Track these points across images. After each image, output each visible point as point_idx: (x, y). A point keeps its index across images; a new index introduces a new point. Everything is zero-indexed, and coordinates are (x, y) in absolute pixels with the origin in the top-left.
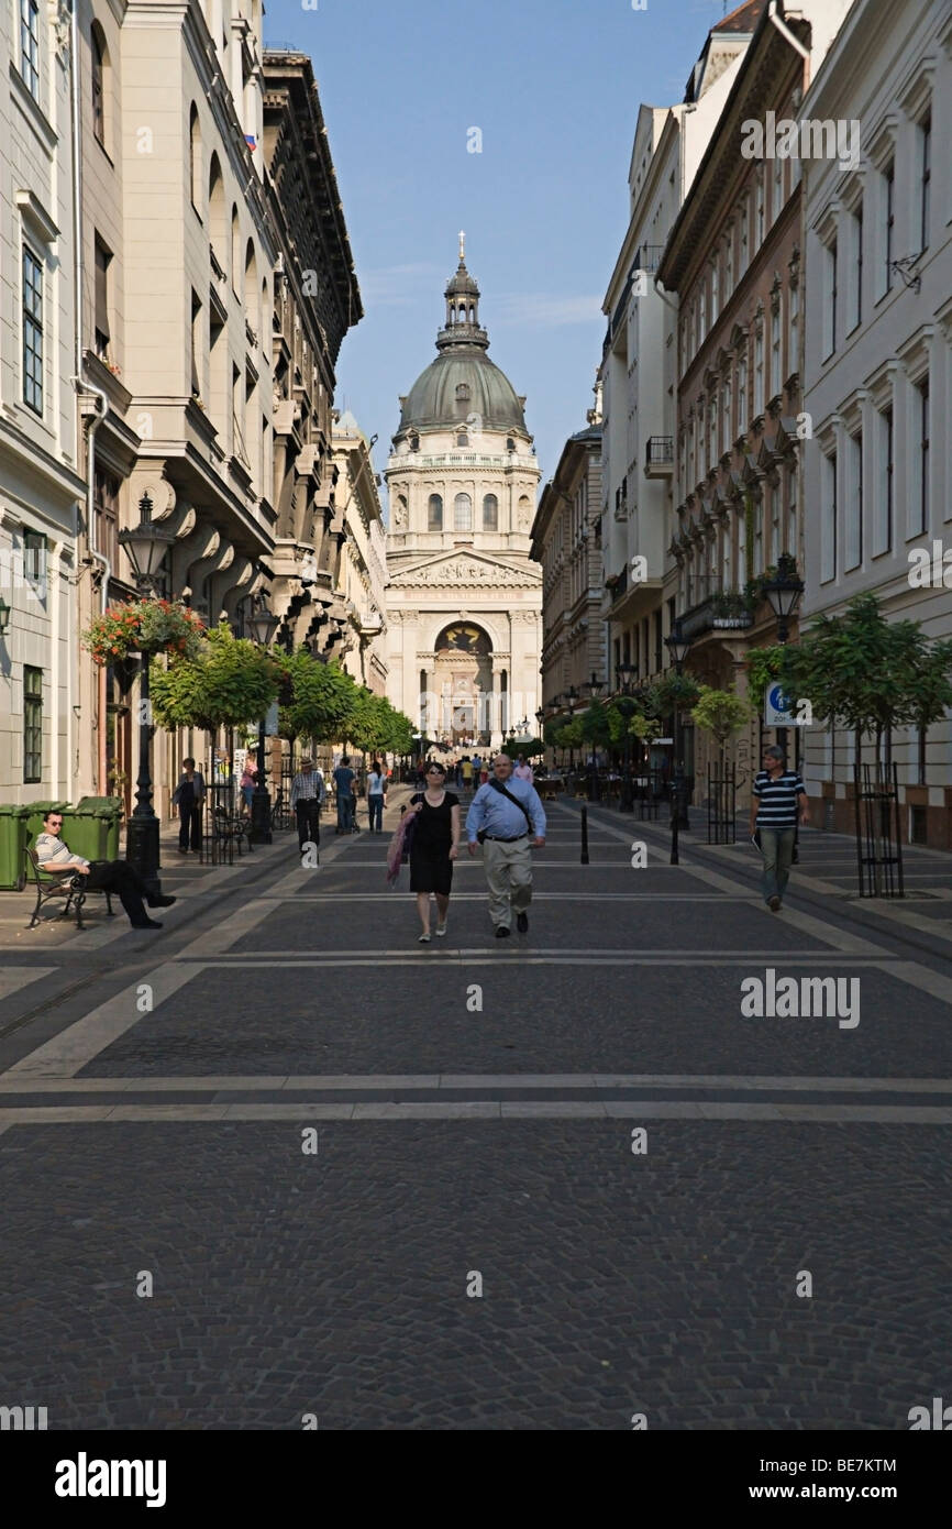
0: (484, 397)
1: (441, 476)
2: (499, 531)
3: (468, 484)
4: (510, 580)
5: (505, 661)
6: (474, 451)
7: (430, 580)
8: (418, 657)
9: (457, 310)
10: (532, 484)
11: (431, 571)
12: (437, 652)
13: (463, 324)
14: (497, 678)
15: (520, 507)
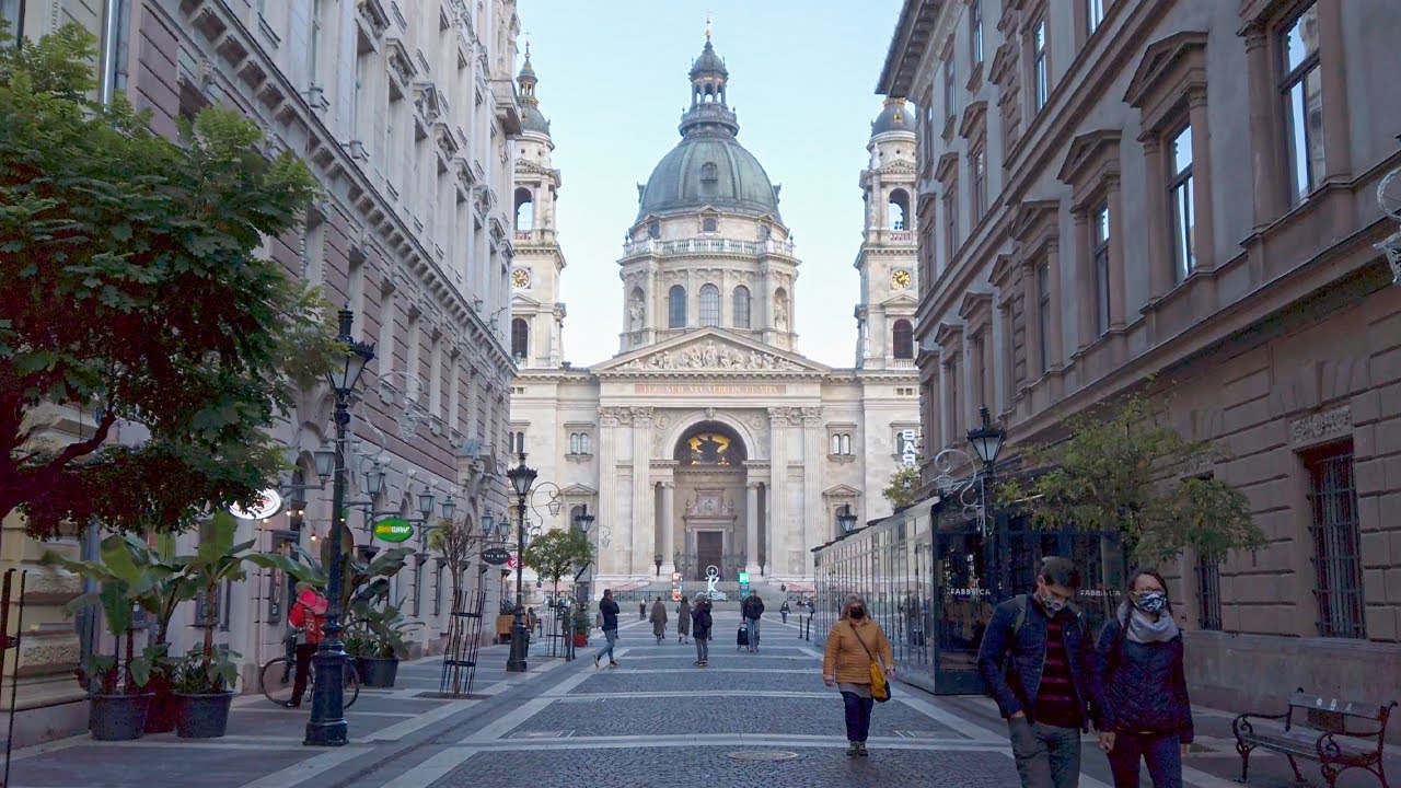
0: (733, 179)
1: (684, 265)
2: (752, 329)
3: (715, 273)
4: (769, 368)
5: (764, 472)
6: (721, 236)
7: (669, 369)
8: (652, 466)
9: (703, 91)
10: (789, 275)
11: (671, 357)
12: (677, 462)
13: (709, 106)
14: (753, 494)
15: (776, 301)
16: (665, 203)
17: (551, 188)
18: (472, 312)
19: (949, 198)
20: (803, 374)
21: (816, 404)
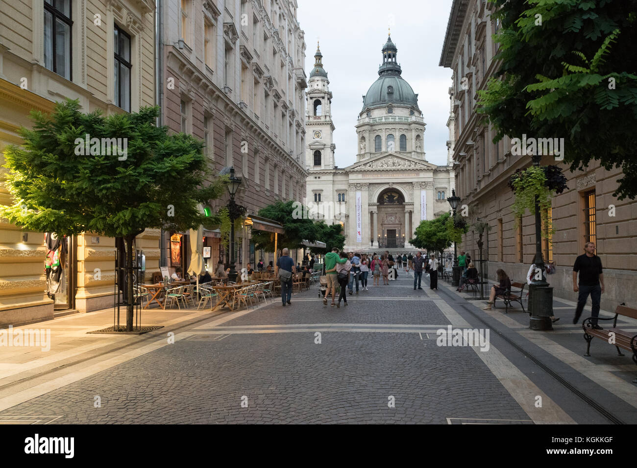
0: (399, 92)
1: (381, 127)
2: (407, 151)
3: (393, 130)
4: (413, 167)
5: (411, 206)
6: (395, 115)
7: (374, 168)
8: (369, 205)
9: (387, 57)
10: (421, 130)
11: (375, 164)
12: (378, 204)
13: (390, 63)
14: (407, 215)
15: (417, 140)
16: (373, 103)
17: (328, 99)
18: (289, 156)
19: (463, 106)
20: (426, 168)
21: (431, 180)
